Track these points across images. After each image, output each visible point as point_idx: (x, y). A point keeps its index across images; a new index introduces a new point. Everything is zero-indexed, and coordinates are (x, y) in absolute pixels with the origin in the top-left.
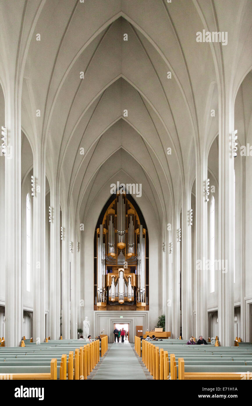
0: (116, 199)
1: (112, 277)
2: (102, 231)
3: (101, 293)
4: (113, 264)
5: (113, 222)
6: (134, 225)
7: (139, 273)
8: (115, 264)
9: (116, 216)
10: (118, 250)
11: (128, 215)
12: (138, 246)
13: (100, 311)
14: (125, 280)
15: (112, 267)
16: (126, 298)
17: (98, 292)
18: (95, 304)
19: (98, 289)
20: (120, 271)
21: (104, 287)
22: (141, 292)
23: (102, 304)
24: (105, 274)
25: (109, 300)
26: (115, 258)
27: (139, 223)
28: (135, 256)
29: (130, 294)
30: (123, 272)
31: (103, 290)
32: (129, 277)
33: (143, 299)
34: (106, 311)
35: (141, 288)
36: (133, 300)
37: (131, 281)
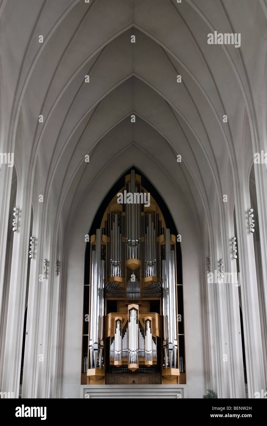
1: (117, 321)
3: (95, 350)
4: (119, 297)
5: (119, 225)
6: (154, 229)
7: (166, 312)
8: (123, 297)
9: (124, 214)
10: (126, 272)
11: (146, 213)
12: (163, 263)
14: (140, 326)
15: (116, 301)
16: (141, 360)
17: (91, 348)
18: (84, 372)
19: (91, 343)
20: (132, 309)
21: (101, 338)
22: (169, 348)
23: (96, 372)
24: (103, 315)
25: (111, 364)
26: (121, 286)
27: (164, 225)
28: (158, 281)
29: (150, 353)
30: (137, 310)
31: (99, 344)
32: (148, 320)
33: (173, 362)
34: (104, 386)
35: (171, 340)
36: (156, 363)
37: (150, 327)
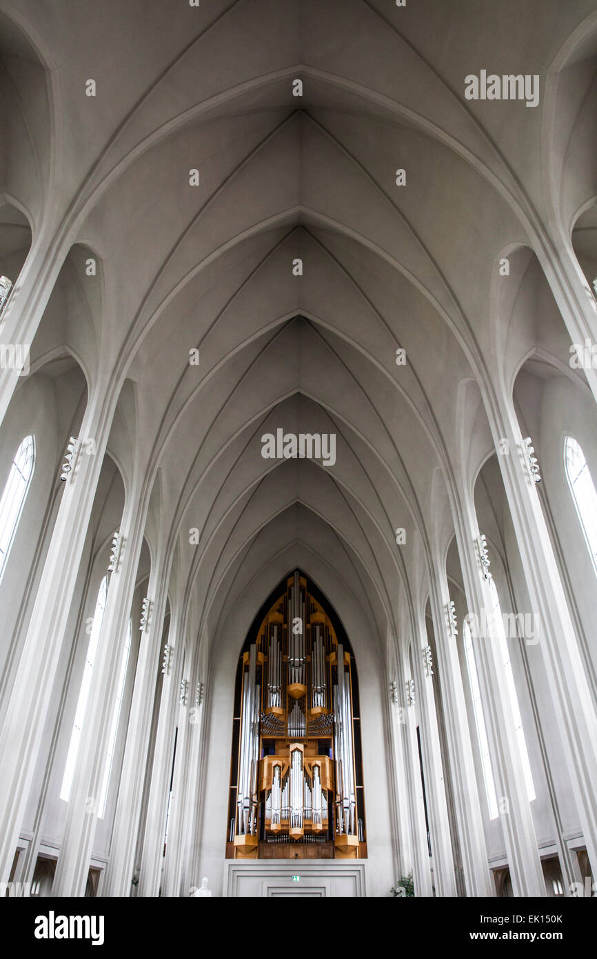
0: (286, 594)
1: (274, 767)
2: (254, 657)
3: (245, 807)
4: (278, 734)
5: (279, 639)
6: (323, 645)
7: (339, 755)
8: (282, 735)
9: (285, 626)
10: (289, 701)
11: (312, 625)
12: (335, 690)
13: (241, 861)
14: (306, 774)
15: (274, 741)
16: (307, 823)
17: (240, 805)
18: (229, 841)
19: (240, 798)
20: (294, 751)
21: (254, 792)
22: (344, 806)
23: (246, 841)
24: (257, 759)
25: (266, 828)
26: (282, 719)
27: (335, 640)
28: (329, 713)
29: (319, 812)
30: (302, 752)
31: (251, 800)
32: (316, 765)
33: (350, 826)
34: (257, 861)
35: (346, 795)
36: (327, 828)
37: (319, 775)
